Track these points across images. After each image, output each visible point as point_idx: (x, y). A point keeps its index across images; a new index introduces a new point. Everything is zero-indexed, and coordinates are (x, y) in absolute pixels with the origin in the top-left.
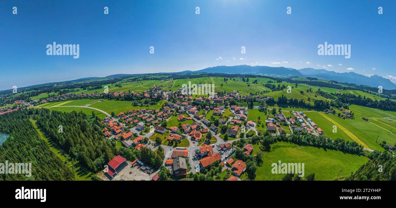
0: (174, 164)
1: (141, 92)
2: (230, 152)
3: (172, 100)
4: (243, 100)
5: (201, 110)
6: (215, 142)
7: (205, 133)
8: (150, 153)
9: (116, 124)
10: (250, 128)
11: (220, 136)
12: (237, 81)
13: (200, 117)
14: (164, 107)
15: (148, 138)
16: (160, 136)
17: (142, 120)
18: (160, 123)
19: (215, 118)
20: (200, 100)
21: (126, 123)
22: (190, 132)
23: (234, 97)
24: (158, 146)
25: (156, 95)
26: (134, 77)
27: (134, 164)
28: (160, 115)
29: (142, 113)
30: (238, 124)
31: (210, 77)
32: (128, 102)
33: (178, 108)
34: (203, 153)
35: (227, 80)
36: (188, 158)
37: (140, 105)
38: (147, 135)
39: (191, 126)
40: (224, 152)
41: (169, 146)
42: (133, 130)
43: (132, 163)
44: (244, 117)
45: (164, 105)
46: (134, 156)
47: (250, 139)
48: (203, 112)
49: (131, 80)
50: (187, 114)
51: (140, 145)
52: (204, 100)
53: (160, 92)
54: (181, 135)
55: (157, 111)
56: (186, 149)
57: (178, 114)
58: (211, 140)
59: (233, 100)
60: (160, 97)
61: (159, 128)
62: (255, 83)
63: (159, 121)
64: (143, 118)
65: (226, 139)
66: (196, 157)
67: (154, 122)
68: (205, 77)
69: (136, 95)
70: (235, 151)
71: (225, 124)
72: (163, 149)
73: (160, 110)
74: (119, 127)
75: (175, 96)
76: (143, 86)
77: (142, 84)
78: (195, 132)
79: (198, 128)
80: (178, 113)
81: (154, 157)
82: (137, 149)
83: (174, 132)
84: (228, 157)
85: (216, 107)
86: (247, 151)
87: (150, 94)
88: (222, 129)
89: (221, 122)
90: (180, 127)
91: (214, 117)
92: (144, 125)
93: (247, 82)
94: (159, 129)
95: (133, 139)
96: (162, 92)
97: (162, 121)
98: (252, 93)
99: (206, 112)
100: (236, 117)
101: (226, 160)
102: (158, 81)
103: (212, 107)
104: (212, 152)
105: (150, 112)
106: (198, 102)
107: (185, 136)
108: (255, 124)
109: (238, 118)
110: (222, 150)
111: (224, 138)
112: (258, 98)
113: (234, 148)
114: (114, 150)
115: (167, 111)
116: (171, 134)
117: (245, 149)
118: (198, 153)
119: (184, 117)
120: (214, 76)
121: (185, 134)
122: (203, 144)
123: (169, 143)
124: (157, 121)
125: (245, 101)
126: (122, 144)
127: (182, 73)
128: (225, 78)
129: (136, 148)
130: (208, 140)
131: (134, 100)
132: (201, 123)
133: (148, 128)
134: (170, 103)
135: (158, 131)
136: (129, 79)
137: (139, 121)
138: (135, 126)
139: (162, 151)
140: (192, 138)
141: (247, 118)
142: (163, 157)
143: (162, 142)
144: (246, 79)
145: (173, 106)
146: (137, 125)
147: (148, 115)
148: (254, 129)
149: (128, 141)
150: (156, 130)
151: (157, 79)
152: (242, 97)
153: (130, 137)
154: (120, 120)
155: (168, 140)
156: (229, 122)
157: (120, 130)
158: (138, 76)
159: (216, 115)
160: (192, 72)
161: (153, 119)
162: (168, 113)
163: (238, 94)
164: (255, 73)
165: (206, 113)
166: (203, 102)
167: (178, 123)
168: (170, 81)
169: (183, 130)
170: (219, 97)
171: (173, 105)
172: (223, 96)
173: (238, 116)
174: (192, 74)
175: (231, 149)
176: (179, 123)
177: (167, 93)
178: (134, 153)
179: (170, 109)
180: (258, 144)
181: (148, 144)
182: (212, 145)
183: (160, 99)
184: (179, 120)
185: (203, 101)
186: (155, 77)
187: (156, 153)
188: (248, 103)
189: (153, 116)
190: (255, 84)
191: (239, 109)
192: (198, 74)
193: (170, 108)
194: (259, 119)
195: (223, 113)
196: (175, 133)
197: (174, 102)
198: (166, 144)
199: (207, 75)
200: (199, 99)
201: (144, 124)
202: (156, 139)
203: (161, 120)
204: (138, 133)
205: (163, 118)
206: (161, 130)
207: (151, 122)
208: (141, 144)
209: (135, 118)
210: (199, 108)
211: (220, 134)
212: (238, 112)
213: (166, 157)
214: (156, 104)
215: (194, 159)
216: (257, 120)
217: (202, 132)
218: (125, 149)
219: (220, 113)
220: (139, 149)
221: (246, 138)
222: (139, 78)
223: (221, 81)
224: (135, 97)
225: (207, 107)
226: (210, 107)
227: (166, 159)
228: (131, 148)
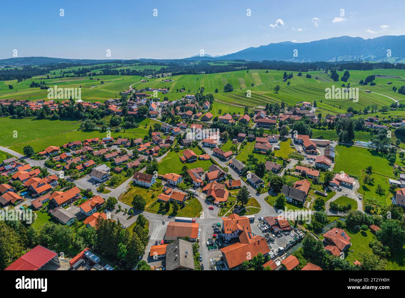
0: (167, 256)
1: (100, 100)
2: (289, 238)
3: (170, 120)
4: (325, 124)
5: (229, 142)
6: (256, 211)
7: (235, 188)
8: (119, 231)
9: (38, 172)
10: (340, 190)
11: (266, 199)
12: (317, 78)
13: (227, 154)
14: (153, 134)
15: (116, 198)
16: (143, 193)
17: (104, 160)
18: (144, 166)
19: (256, 160)
20: (228, 120)
21: (64, 169)
22: (205, 185)
23: (304, 117)
24: (137, 216)
25: (135, 107)
26: (81, 68)
27: (75, 262)
28: (143, 149)
29: (105, 145)
30: (310, 177)
31: (250, 71)
32: (70, 122)
33: (182, 135)
34: (230, 232)
35: (291, 76)
36: (198, 241)
37: (99, 128)
38: (116, 192)
39: (207, 172)
40: (276, 236)
41: (161, 215)
42: (83, 183)
43: (71, 259)
44: (325, 164)
45: (153, 129)
46: (80, 242)
47: (341, 217)
48: (232, 144)
49: (73, 74)
50: (200, 148)
51: (96, 215)
52: (236, 120)
53: (143, 101)
54: (187, 192)
55: (139, 140)
56: (193, 222)
57: (182, 147)
58: (248, 205)
59: (302, 124)
60: (145, 111)
61: (142, 177)
62: (366, 84)
63: (142, 161)
64: (108, 156)
65: (279, 206)
66: (214, 240)
67: (131, 165)
68: (239, 70)
69: (88, 107)
70: (301, 239)
71: (279, 174)
72: (146, 220)
73: (145, 139)
74: (46, 180)
75: (176, 111)
76: (104, 88)
77: (102, 83)
78: (215, 185)
79: (221, 178)
80: (182, 145)
81: (127, 240)
82: (88, 226)
83: (171, 185)
84: (286, 251)
85: (260, 137)
86: (335, 245)
87: (122, 105)
88: (272, 184)
89: (271, 170)
90: (185, 174)
91: (256, 156)
92: (108, 171)
93: (343, 83)
94: (140, 178)
95: (81, 203)
96: (148, 102)
97: (148, 162)
98: (354, 109)
99: (239, 145)
100: (305, 162)
101: (279, 258)
102: (139, 77)
103: (253, 136)
104: (250, 233)
105: (121, 143)
106: (222, 124)
107: (193, 194)
108: (356, 184)
109: (311, 163)
110: (271, 230)
111: (275, 203)
112: (371, 120)
113: (298, 232)
114: (27, 234)
115: (159, 141)
116: (166, 188)
117: (327, 239)
118: (219, 232)
119: (193, 153)
120: (261, 68)
121: (194, 189)
122: (230, 214)
123: (161, 208)
124: (137, 163)
125: (331, 126)
126: (51, 216)
127: (191, 61)
128: (285, 73)
129: (85, 222)
130: (240, 204)
131: (84, 118)
132: (227, 169)
133: (117, 177)
134: (166, 125)
135: (139, 182)
136: (67, 70)
137: (98, 163)
138: (88, 173)
139: (145, 226)
140: (207, 198)
141: (333, 165)
142: (146, 241)
143: (147, 206)
144: (341, 74)
145: (172, 132)
146: (91, 171)
147: (119, 150)
148: (353, 195)
149: (67, 209)
150: (136, 180)
151: (135, 73)
152: (324, 116)
153: (74, 199)
154: (50, 163)
155: (159, 201)
156: (289, 170)
157: (47, 187)
158: (91, 65)
159: (260, 153)
160: (212, 58)
161: (130, 157)
162: (161, 145)
163: (314, 109)
164: (373, 57)
165: (239, 148)
166: (233, 124)
167: (181, 166)
168: (164, 79)
169: (190, 181)
170: (270, 116)
171: (172, 130)
172: (279, 113)
173: (312, 159)
174: (212, 64)
175: (293, 233)
176: (183, 165)
177: (159, 103)
178: (80, 235)
179: (165, 137)
180: (364, 235)
181: (115, 211)
182: (248, 217)
183: (145, 118)
184: (184, 159)
185: (234, 121)
186: (132, 68)
187: (131, 230)
188: (338, 131)
189: (130, 152)
190: (368, 86)
191: (314, 145)
192: (226, 64)
193: (166, 135)
194: (367, 173)
195: (275, 149)
196: (174, 186)
197: (174, 123)
198: (154, 210)
199: (245, 65)
200: (224, 118)
201: (109, 168)
202: (134, 199)
203: (146, 159)
204: (94, 189)
205: (151, 156)
206: (145, 180)
207: (125, 163)
208: (100, 211)
209: (86, 157)
210: (225, 136)
211: (267, 194)
212: (311, 150)
213: (151, 238)
214: (135, 127)
215: (210, 245)
216: (363, 175)
217: (229, 187)
218: (58, 227)
219: (268, 149)
220: (93, 224)
221: (329, 214)
222: (92, 69)
223: (275, 80)
224: (87, 111)
225: (241, 135)
226: (247, 135)
227: (152, 245)
228: (73, 224)
